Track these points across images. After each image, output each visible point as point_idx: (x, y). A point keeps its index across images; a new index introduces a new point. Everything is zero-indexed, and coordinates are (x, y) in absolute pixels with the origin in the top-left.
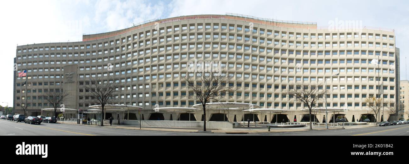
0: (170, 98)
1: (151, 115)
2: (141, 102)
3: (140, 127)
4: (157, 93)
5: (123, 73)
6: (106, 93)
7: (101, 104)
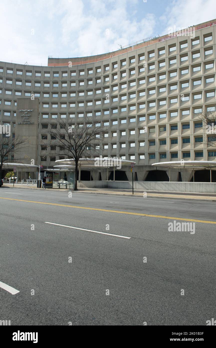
0: (177, 148)
1: (149, 173)
2: (133, 155)
3: (133, 191)
4: (157, 141)
5: (107, 113)
6: (81, 142)
7: (74, 157)
